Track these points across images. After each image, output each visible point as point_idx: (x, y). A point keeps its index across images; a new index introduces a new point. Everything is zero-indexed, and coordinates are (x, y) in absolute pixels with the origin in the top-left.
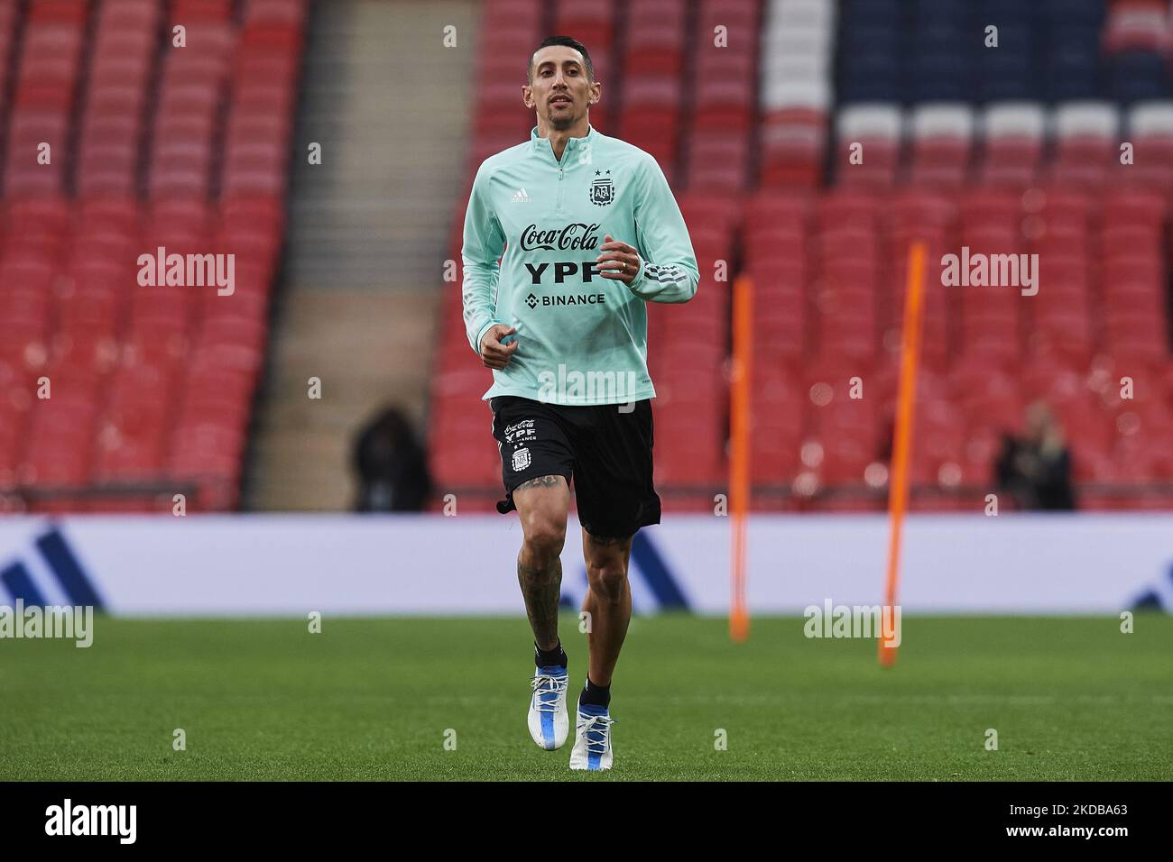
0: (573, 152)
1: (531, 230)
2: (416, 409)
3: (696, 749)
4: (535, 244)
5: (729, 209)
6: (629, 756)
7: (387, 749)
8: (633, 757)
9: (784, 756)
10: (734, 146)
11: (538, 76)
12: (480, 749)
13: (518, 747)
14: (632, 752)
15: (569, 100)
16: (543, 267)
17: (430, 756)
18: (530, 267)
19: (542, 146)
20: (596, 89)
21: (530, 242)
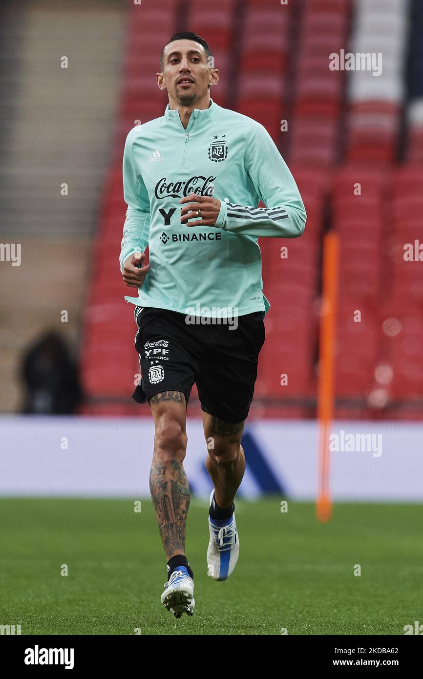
0: (196, 120)
1: (162, 182)
2: (72, 335)
3: (288, 606)
4: (165, 193)
5: (321, 179)
6: (235, 611)
7: (44, 602)
8: (238, 612)
9: (357, 613)
10: (327, 130)
11: (168, 64)
12: (117, 603)
13: (148, 602)
14: (238, 607)
15: (192, 82)
16: (172, 211)
17: (78, 608)
18: (162, 211)
19: (173, 116)
20: (215, 75)
21: (161, 192)
